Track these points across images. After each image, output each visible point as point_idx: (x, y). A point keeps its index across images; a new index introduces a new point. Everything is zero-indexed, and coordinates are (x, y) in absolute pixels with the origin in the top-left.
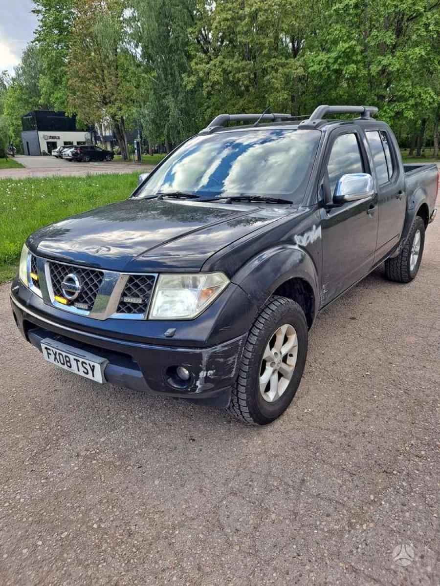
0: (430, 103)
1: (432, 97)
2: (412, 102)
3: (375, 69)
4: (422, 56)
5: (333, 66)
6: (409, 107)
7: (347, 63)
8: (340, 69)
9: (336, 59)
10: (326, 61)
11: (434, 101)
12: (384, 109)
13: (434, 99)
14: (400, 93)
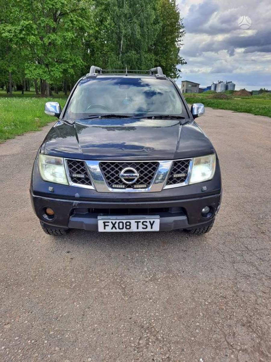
0: (81, 66)
1: (81, 62)
2: (71, 64)
3: (46, 41)
4: (73, 38)
5: (20, 35)
6: (70, 67)
7: (28, 35)
8: (25, 38)
9: (21, 31)
10: (14, 31)
11: (83, 65)
12: (56, 67)
13: (83, 63)
14: (64, 58)
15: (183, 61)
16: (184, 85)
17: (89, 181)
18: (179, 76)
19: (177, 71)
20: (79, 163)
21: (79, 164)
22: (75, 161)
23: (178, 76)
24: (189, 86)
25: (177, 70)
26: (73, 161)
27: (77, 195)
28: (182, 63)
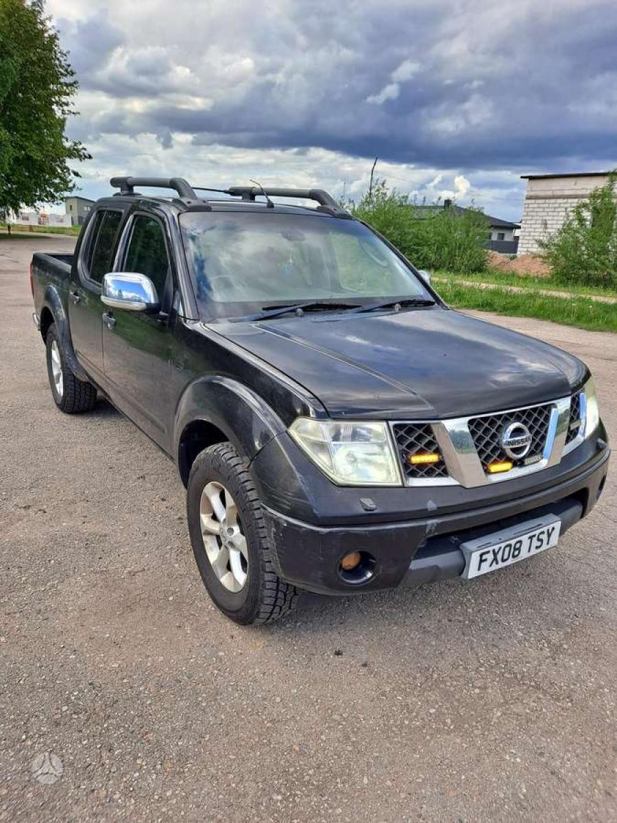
15: (83, 151)
16: (71, 206)
17: (443, 468)
18: (74, 186)
19: (69, 174)
20: (420, 429)
21: (421, 432)
22: (412, 426)
23: (70, 185)
24: (85, 209)
25: (71, 172)
26: (406, 425)
27: (431, 505)
28: (80, 156)
